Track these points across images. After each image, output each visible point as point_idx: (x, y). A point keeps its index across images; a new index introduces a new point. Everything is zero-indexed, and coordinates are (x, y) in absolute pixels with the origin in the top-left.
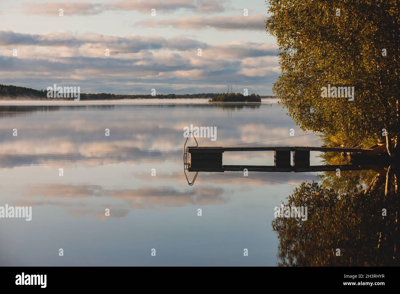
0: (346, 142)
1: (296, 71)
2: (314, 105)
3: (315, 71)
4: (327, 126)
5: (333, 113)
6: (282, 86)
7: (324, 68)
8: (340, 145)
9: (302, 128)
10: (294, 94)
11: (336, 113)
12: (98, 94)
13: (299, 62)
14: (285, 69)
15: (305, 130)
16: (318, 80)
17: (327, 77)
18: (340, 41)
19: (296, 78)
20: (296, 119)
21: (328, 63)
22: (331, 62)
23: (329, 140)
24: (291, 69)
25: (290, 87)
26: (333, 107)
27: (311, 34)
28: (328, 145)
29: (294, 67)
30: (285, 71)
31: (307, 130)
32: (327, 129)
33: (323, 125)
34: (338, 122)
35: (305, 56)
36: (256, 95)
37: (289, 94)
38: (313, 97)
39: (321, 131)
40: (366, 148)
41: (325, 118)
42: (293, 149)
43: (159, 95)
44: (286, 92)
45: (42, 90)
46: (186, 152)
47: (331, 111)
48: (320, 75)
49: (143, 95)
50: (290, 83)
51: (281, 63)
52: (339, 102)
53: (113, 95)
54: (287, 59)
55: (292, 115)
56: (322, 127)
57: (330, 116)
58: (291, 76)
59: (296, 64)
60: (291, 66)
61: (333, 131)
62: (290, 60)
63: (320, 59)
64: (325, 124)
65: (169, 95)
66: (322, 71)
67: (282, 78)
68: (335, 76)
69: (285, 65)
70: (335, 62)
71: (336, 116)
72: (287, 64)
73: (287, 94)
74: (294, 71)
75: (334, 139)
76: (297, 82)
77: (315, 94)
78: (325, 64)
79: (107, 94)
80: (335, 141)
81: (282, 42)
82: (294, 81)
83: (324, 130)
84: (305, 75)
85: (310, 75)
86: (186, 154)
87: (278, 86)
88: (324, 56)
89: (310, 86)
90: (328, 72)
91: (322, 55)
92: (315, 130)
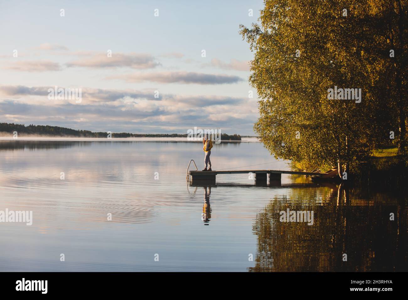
0: (307, 168)
1: (271, 114)
2: (284, 140)
3: (285, 114)
4: (294, 155)
5: (299, 146)
6: (261, 126)
7: (292, 112)
8: (303, 170)
9: (275, 157)
10: (269, 131)
11: (301, 145)
12: (120, 134)
13: (273, 108)
14: (262, 113)
15: (278, 159)
16: (287, 121)
17: (294, 118)
18: (305, 92)
19: (271, 119)
20: (271, 150)
21: (295, 108)
22: (298, 108)
23: (295, 167)
24: (267, 113)
25: (267, 126)
26: (299, 141)
27: (283, 86)
28: (294, 170)
29: (269, 111)
30: (263, 115)
31: (279, 159)
32: (294, 158)
33: (291, 155)
34: (303, 152)
35: (278, 103)
36: (238, 135)
37: (265, 131)
38: (284, 133)
39: (290, 159)
40: (323, 172)
41: (293, 149)
42: (268, 172)
43: (166, 135)
44: (264, 130)
45: (79, 130)
46: (188, 175)
47: (298, 144)
48: (289, 118)
49: (154, 134)
50: (267, 123)
51: (260, 108)
52: (304, 137)
53: (131, 134)
54: (265, 106)
55: (268, 147)
56: (291, 156)
57: (297, 148)
58: (267, 118)
59: (271, 109)
60: (268, 111)
61: (299, 159)
62: (266, 106)
63: (289, 105)
64: (293, 154)
65: (173, 135)
66: (291, 115)
67: (261, 119)
68: (301, 118)
69: (263, 110)
70: (301, 107)
71: (301, 148)
72: (264, 109)
73: (264, 131)
74: (269, 114)
75: (299, 166)
76: (272, 123)
77: (285, 131)
78: (293, 109)
79: (127, 134)
80: (300, 167)
81: (261, 93)
82: (270, 122)
83: (292, 159)
84: (278, 117)
85: (281, 118)
86: (189, 176)
87: (258, 125)
88: (293, 103)
89: (282, 125)
90: (295, 115)
91: (291, 102)
92: (286, 159)
